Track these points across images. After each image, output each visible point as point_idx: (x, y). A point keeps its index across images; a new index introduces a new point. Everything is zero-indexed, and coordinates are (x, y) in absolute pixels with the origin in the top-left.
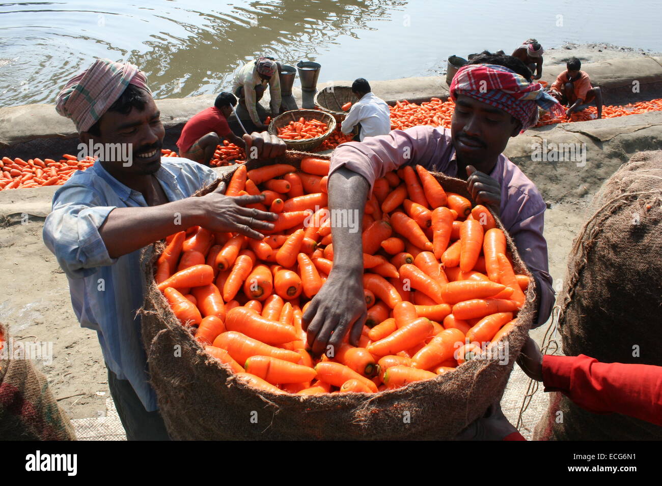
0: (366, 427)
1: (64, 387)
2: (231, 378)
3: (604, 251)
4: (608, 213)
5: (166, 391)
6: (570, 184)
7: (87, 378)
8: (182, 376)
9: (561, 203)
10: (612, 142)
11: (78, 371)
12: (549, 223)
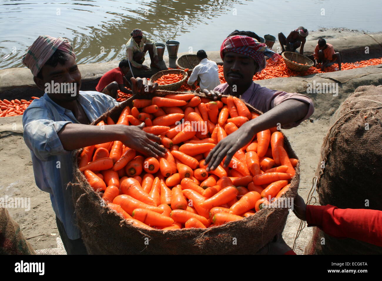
0: (202, 248)
1: (32, 231)
3: (341, 144)
4: (343, 121)
5: (86, 230)
6: (324, 108)
7: (45, 225)
8: (94, 221)
9: (319, 119)
10: (347, 83)
11: (40, 222)
12: (313, 131)
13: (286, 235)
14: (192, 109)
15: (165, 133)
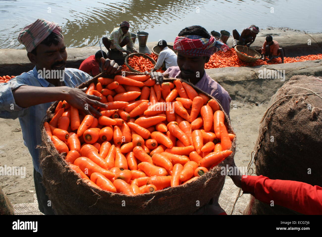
1: (13, 188)
2: (80, 180)
3: (275, 124)
4: (278, 105)
5: (49, 187)
6: (267, 95)
7: (25, 183)
8: (56, 180)
9: (263, 103)
10: (289, 74)
11: (21, 180)
12: (257, 113)
13: (229, 200)
14: (148, 88)
15: (123, 107)
